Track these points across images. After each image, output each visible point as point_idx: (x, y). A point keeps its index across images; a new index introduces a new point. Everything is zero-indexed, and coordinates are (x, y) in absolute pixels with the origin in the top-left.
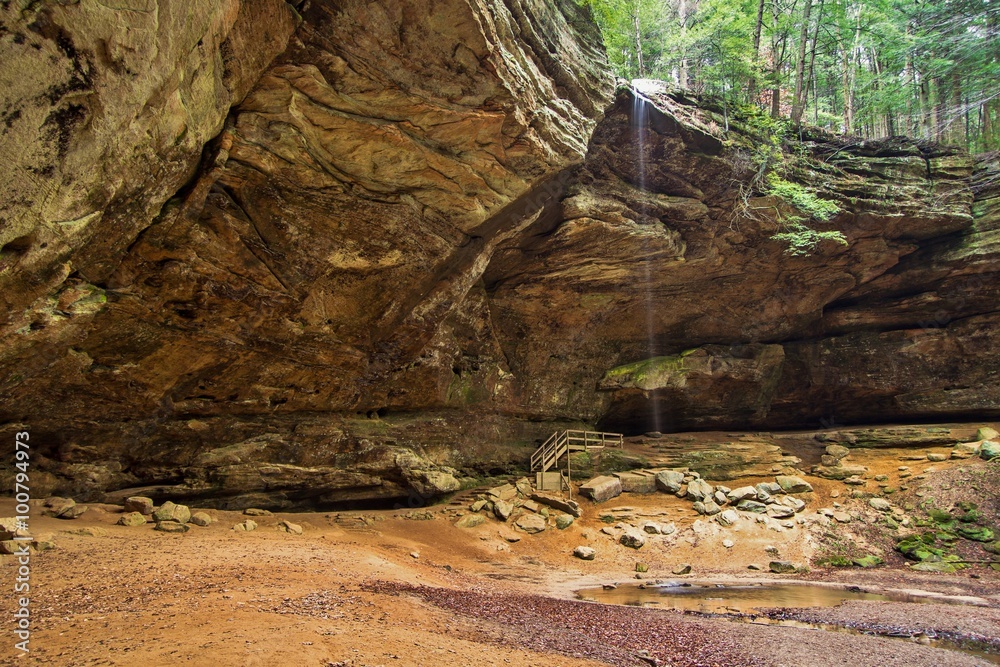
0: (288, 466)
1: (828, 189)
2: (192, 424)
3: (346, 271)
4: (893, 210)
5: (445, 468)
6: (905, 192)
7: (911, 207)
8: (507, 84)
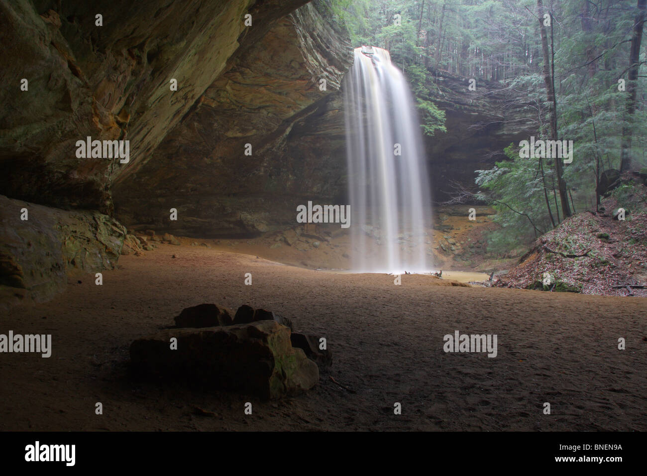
0: (195, 219)
1: (447, 100)
2: (159, 200)
3: (231, 138)
4: (474, 111)
5: (263, 221)
6: (479, 103)
7: (481, 110)
8: (310, 71)
